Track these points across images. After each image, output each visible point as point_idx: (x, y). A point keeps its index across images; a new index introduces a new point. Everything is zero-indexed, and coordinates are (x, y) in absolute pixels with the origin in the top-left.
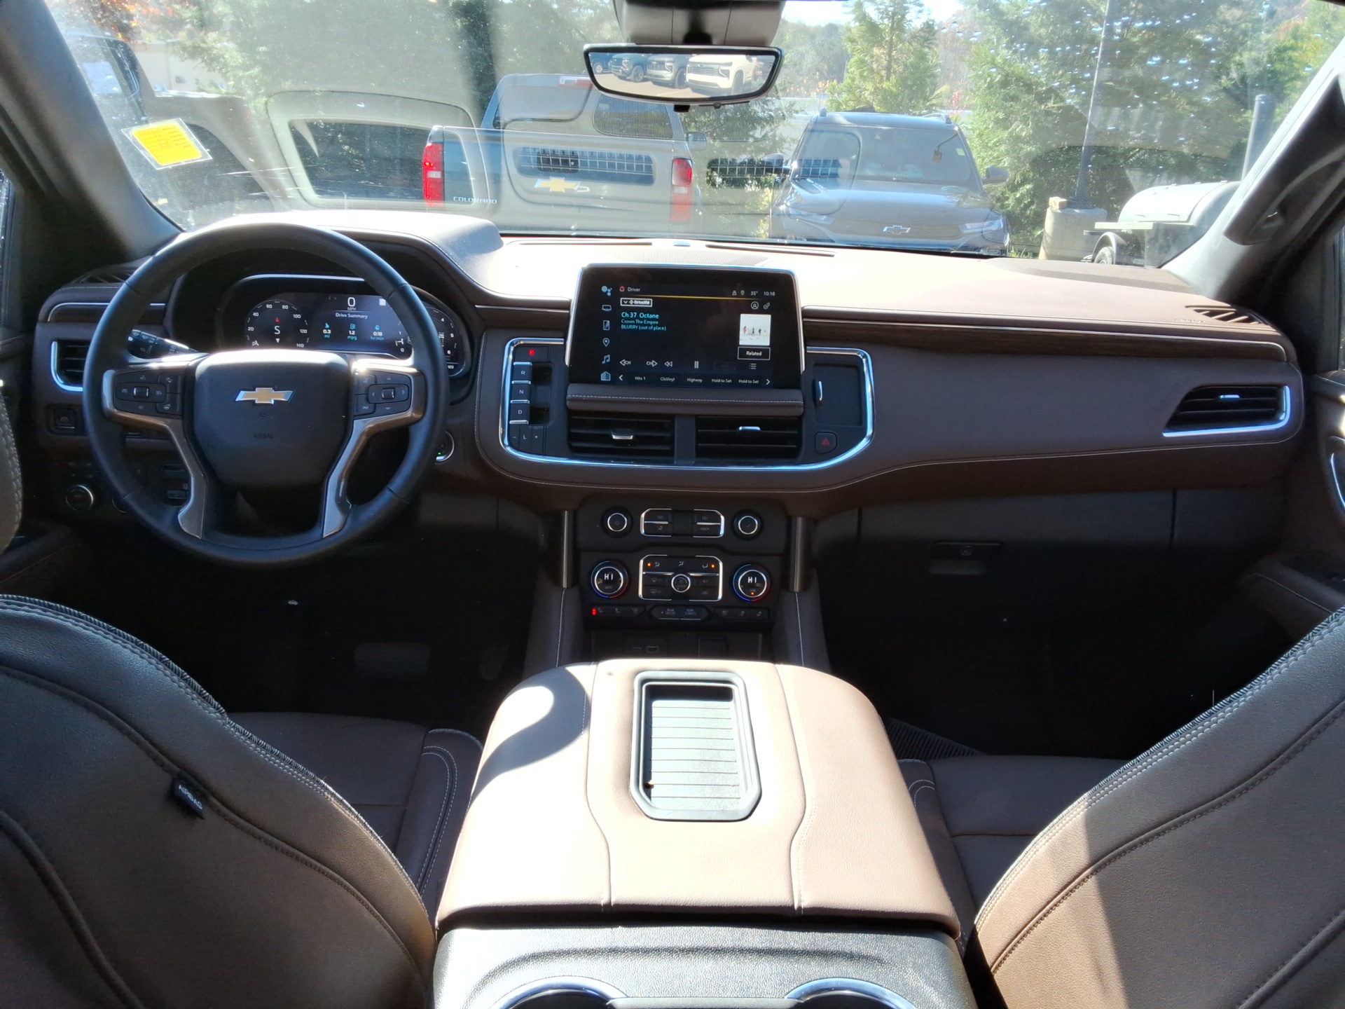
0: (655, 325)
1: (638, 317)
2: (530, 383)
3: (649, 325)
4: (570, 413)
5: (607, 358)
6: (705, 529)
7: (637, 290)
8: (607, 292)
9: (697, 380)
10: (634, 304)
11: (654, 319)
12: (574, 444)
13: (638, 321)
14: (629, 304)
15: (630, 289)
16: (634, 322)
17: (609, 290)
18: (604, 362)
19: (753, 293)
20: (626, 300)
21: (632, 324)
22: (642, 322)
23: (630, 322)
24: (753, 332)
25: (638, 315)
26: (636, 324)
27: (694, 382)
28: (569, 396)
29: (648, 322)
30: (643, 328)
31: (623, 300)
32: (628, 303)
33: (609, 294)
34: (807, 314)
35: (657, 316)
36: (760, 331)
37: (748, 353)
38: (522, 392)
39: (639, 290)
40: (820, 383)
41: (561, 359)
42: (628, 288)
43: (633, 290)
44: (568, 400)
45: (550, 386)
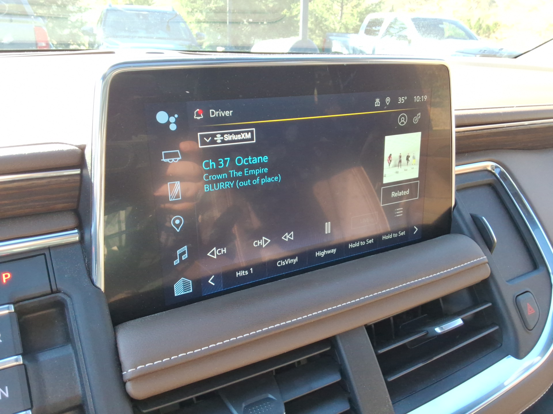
0: (262, 176)
1: (233, 166)
2: (21, 359)
3: (253, 177)
4: (138, 404)
5: (184, 253)
7: (228, 113)
8: (169, 123)
9: (329, 252)
10: (223, 141)
11: (261, 165)
13: (233, 173)
14: (215, 142)
15: (214, 113)
16: (226, 175)
17: (172, 119)
18: (176, 262)
19: (402, 100)
20: (207, 136)
21: (223, 180)
22: (240, 174)
23: (220, 177)
24: (400, 161)
25: (232, 160)
26: (230, 179)
27: (326, 255)
28: (128, 372)
29: (252, 172)
30: (243, 184)
31: (202, 137)
32: (214, 142)
33: (173, 127)
35: (265, 159)
36: (408, 157)
37: (394, 194)
39: (231, 112)
40: (483, 218)
41: (87, 280)
42: (211, 111)
43: (219, 114)
44: (129, 380)
45: (70, 345)
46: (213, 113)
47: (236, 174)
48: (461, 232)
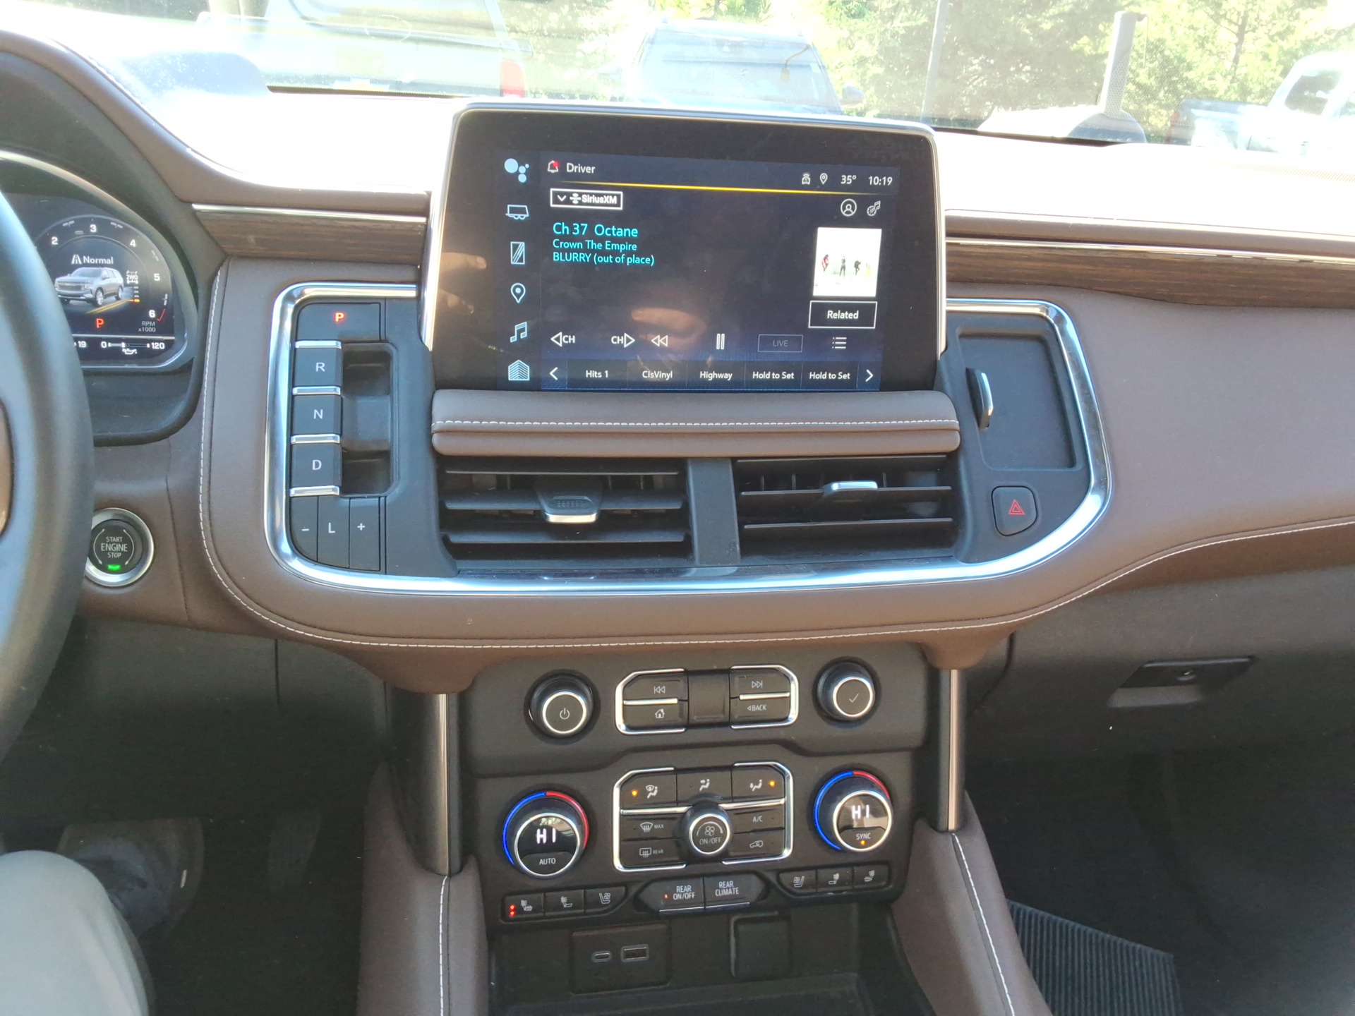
0: (629, 254)
1: (590, 234)
2: (338, 391)
3: (616, 253)
4: (442, 461)
5: (522, 330)
6: (758, 708)
7: (590, 170)
8: (518, 173)
9: (721, 376)
10: (580, 203)
11: (629, 240)
12: (455, 539)
13: (591, 244)
14: (570, 202)
15: (572, 168)
16: (579, 245)
17: (523, 170)
18: (513, 339)
19: (847, 179)
20: (562, 194)
21: (578, 251)
22: (599, 246)
23: (573, 245)
24: (843, 268)
25: (591, 229)
26: (585, 250)
27: (715, 379)
28: (437, 424)
29: (614, 246)
30: (602, 259)
31: (555, 194)
32: (568, 202)
33: (522, 179)
34: (958, 228)
35: (634, 233)
36: (857, 265)
37: (831, 314)
38: (318, 414)
39: (593, 168)
40: (984, 376)
41: (415, 332)
42: (568, 164)
43: (577, 170)
44: (437, 432)
45: (389, 397)
46: (570, 168)
47: (594, 246)
48: (942, 390)
